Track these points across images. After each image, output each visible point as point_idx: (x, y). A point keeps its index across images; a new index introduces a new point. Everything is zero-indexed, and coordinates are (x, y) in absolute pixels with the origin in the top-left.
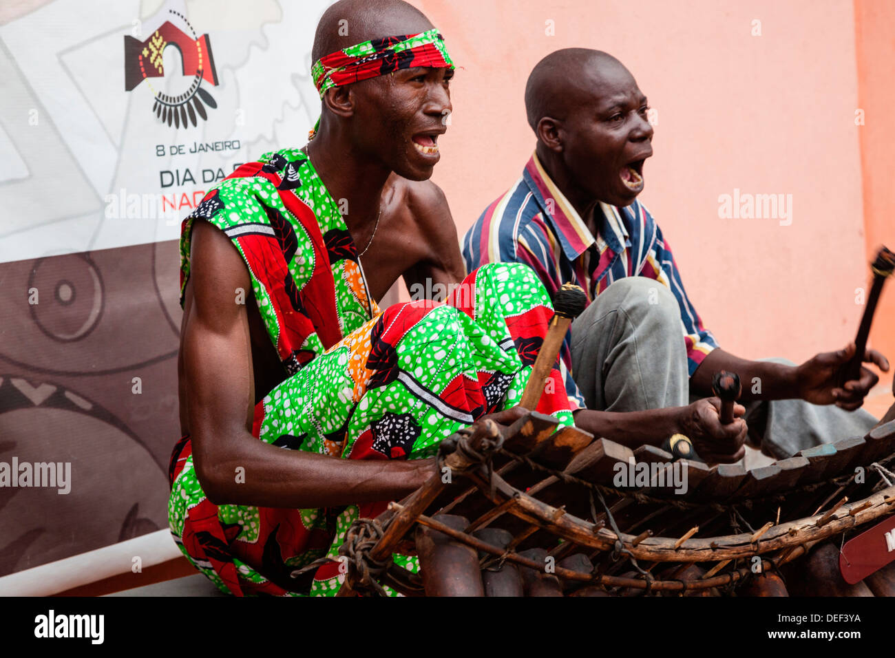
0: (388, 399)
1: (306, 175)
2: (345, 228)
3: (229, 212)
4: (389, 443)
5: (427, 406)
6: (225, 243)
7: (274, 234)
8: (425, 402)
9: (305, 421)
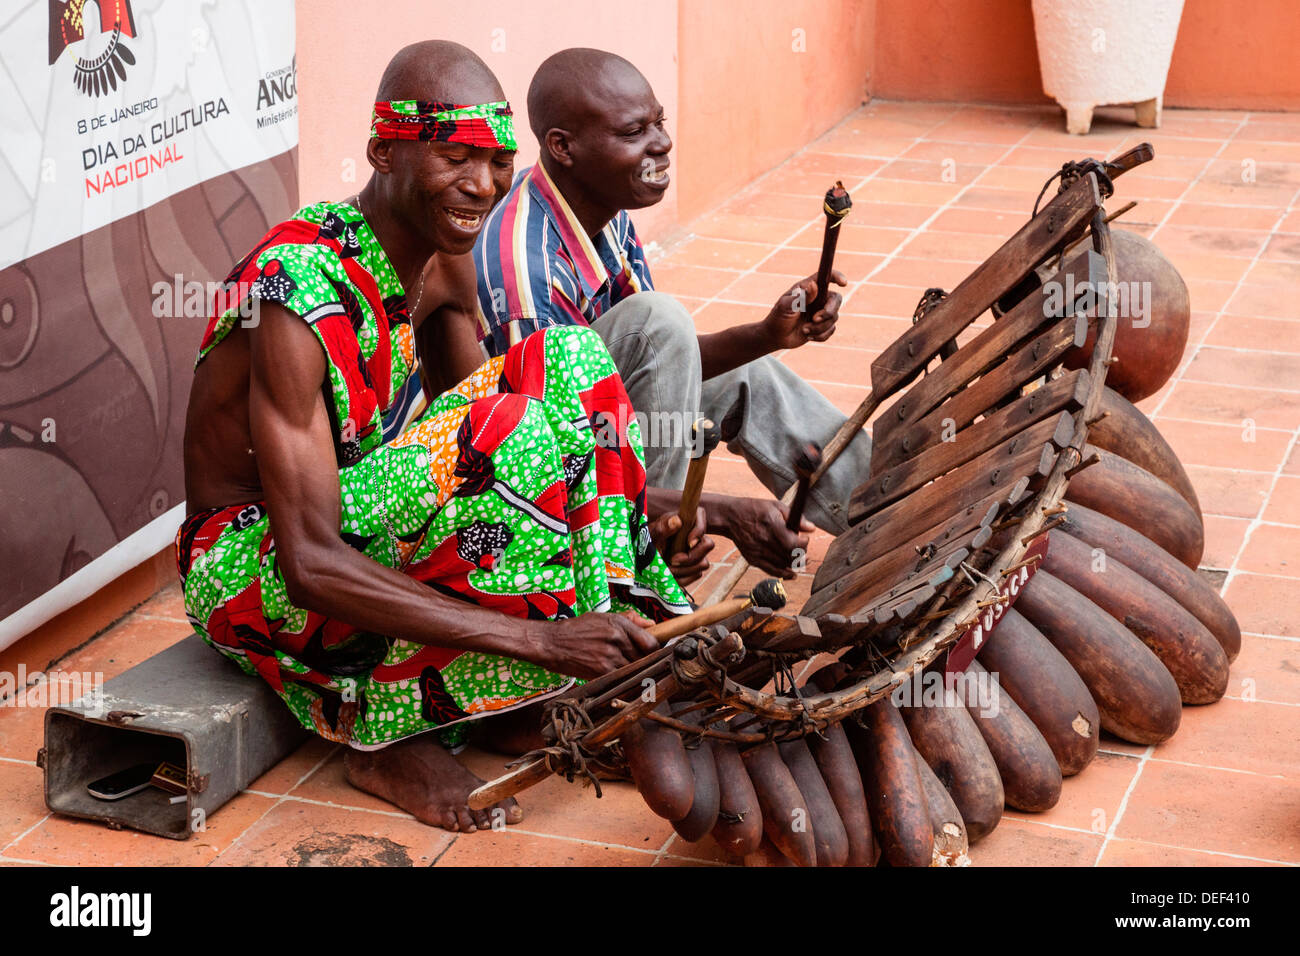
0: (481, 508)
1: (365, 239)
2: (403, 293)
3: (303, 293)
4: (480, 552)
5: (521, 512)
6: (303, 329)
7: (344, 311)
8: (519, 508)
9: (375, 522)
